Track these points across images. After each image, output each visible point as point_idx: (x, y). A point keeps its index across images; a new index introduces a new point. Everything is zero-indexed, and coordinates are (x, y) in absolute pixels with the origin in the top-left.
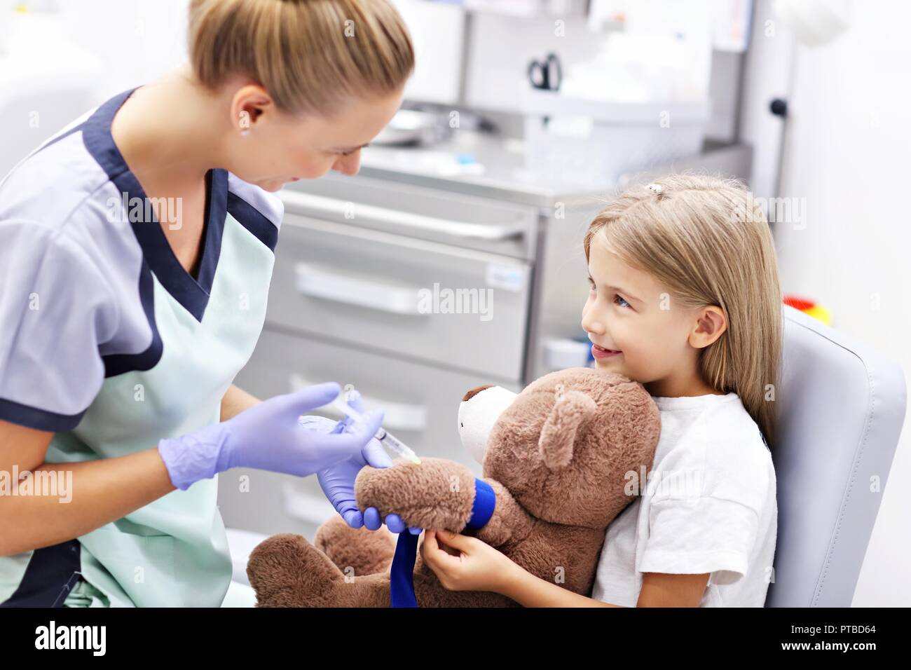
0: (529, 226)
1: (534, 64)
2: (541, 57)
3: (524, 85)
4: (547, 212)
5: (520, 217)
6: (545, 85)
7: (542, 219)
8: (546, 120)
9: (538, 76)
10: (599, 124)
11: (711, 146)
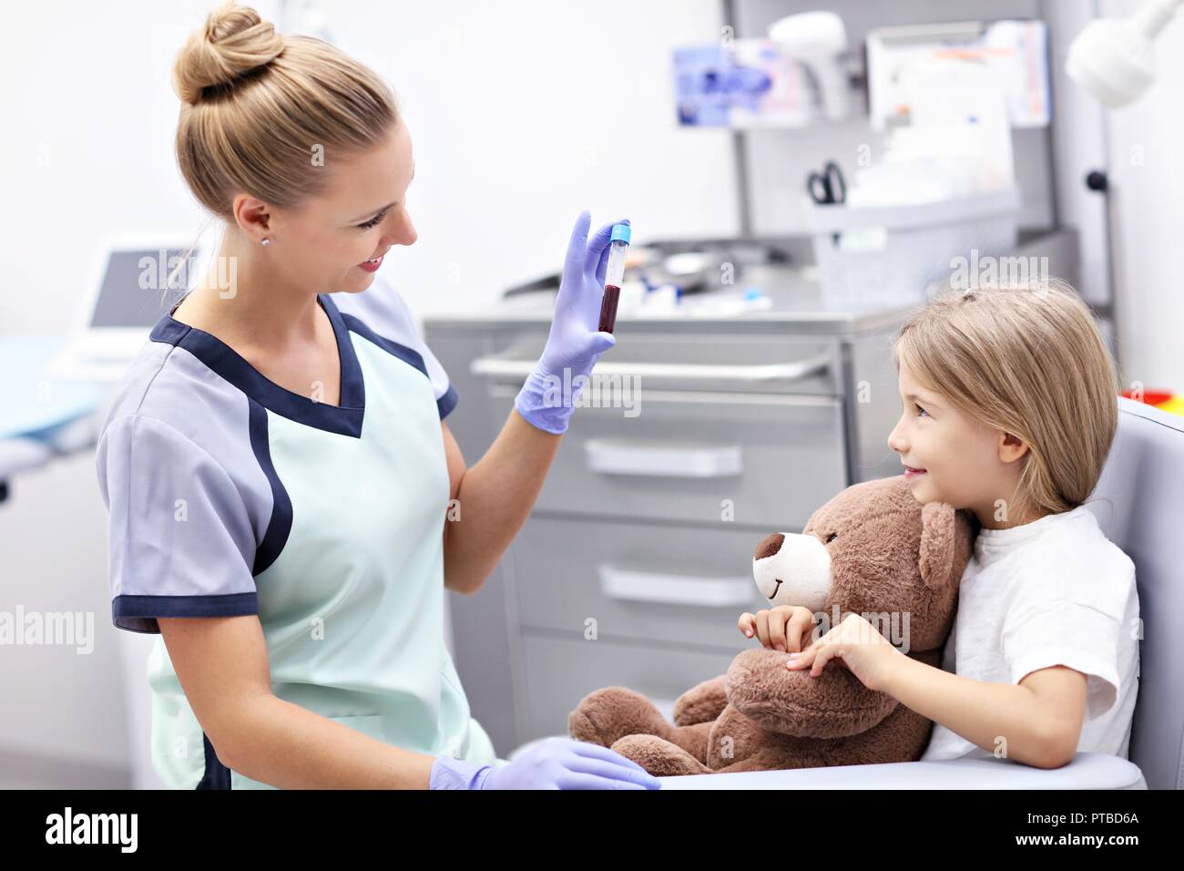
0: (832, 357)
1: (812, 179)
2: (819, 168)
3: (807, 202)
4: (850, 338)
5: (822, 349)
6: (829, 199)
7: (846, 347)
8: (836, 237)
9: (820, 191)
10: (896, 232)
11: (1027, 237)
